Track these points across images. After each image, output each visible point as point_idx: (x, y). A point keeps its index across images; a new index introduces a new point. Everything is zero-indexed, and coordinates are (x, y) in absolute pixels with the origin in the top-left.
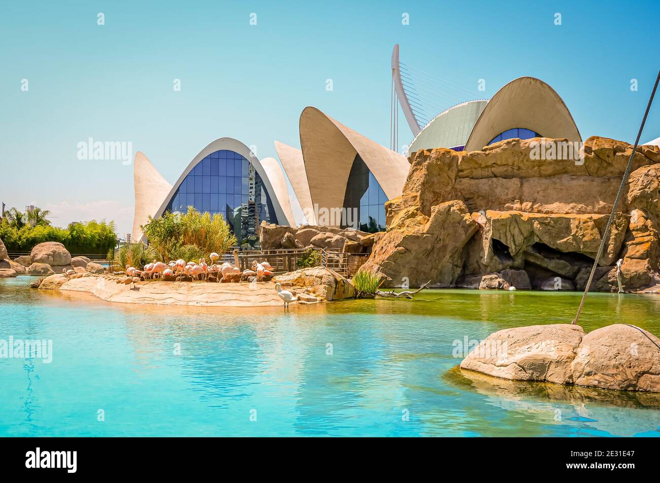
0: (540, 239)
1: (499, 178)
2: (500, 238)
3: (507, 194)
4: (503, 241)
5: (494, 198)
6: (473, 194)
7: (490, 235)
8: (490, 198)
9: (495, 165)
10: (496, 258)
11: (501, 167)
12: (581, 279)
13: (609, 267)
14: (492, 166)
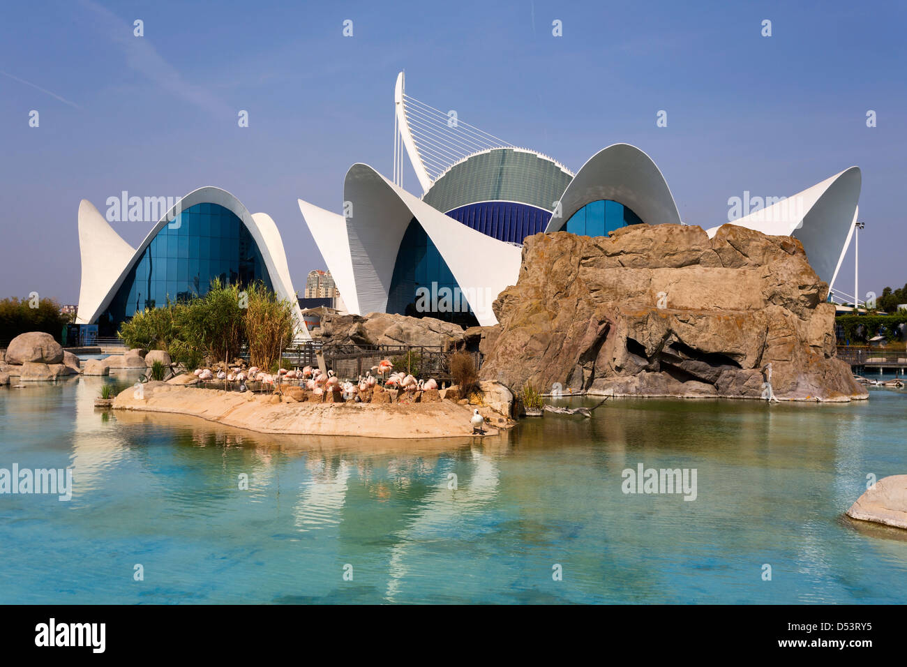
0: (679, 339)
1: (627, 268)
2: (635, 337)
3: (637, 287)
4: (639, 340)
5: (623, 291)
6: (599, 285)
7: (624, 334)
8: (618, 291)
9: (622, 253)
10: (631, 359)
11: (629, 255)
12: (723, 382)
13: (753, 370)
14: (618, 254)
